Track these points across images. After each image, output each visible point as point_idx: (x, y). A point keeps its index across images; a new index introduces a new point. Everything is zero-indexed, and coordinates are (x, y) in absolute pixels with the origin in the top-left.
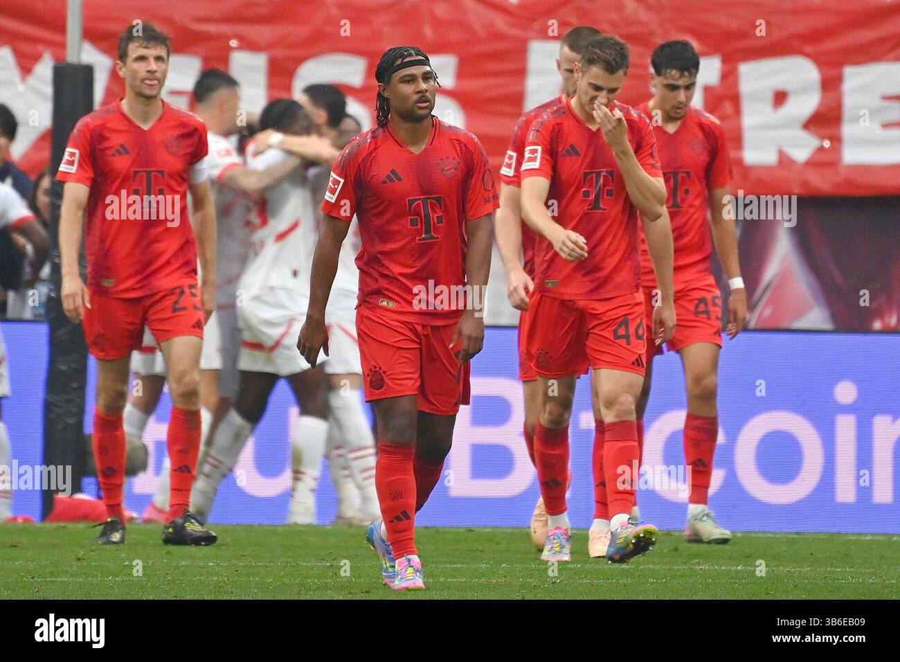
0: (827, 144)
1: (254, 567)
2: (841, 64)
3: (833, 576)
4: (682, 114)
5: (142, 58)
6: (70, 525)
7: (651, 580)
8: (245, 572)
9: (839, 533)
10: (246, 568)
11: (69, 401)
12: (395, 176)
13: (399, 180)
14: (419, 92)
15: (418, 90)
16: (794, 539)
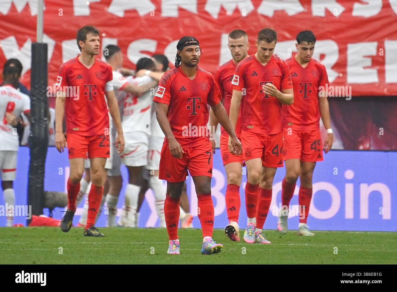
0: (341, 75)
1: (112, 244)
2: (346, 43)
3: (344, 248)
4: (308, 60)
5: (93, 40)
6: (38, 228)
7: (271, 250)
8: (108, 247)
9: (346, 231)
10: (108, 245)
11: (38, 178)
12: (184, 89)
13: (185, 90)
14: (193, 56)
15: (193, 55)
16: (328, 233)
